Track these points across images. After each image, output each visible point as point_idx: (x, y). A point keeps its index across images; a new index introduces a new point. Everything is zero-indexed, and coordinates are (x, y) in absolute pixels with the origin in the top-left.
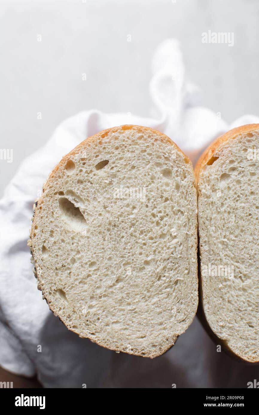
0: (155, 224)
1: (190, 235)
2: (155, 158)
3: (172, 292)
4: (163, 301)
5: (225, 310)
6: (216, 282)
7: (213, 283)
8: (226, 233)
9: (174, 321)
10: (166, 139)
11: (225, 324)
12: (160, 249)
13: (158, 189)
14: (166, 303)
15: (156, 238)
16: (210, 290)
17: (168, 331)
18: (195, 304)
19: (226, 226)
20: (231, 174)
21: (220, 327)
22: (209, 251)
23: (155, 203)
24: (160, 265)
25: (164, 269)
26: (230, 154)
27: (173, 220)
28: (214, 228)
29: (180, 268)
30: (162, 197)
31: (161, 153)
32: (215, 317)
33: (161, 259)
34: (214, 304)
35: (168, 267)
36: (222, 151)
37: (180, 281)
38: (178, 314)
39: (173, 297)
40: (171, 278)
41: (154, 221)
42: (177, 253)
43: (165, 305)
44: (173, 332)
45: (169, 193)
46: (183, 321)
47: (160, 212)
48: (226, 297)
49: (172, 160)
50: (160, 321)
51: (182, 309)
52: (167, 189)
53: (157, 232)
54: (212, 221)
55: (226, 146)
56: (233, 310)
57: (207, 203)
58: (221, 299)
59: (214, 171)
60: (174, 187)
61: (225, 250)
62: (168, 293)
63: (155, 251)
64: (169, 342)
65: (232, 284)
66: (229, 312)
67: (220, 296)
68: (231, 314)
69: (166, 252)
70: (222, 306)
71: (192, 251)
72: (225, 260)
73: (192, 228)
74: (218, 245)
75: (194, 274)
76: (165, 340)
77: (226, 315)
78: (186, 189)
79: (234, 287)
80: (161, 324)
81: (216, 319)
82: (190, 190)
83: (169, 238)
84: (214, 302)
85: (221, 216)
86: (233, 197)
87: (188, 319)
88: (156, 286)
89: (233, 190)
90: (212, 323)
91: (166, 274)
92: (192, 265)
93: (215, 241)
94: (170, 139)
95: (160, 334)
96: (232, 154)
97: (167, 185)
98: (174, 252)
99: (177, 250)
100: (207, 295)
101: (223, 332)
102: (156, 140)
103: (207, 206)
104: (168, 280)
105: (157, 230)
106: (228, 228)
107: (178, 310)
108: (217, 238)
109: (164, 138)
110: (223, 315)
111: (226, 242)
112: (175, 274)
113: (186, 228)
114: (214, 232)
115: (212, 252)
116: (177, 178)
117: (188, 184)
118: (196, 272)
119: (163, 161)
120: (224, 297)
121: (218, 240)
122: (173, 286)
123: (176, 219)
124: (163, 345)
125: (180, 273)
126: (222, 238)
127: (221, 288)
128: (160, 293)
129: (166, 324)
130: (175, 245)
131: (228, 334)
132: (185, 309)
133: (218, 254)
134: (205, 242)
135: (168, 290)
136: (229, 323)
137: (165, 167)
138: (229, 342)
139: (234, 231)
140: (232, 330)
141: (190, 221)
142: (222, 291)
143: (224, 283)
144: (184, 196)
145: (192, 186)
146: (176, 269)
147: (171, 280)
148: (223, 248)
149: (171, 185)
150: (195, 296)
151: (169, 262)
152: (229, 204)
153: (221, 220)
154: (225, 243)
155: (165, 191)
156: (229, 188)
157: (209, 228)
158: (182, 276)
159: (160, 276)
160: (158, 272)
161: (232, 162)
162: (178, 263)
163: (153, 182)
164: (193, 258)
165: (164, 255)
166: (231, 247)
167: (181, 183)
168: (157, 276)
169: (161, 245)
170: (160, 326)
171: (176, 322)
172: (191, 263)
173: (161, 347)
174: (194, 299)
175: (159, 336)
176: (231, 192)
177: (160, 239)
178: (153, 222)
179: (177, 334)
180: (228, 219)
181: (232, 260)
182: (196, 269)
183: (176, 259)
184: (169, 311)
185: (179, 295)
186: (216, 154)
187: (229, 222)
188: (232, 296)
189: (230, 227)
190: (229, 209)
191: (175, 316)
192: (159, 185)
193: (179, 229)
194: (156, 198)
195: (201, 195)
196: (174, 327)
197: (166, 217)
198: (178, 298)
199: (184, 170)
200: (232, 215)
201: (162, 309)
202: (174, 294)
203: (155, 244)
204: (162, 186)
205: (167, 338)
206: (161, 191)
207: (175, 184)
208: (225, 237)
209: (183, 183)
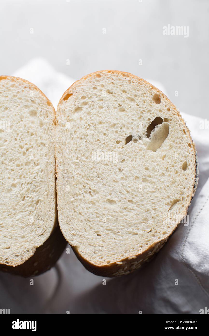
0: (22, 154)
1: (49, 163)
2: (24, 101)
3: (33, 211)
4: (26, 218)
5: (76, 220)
6: (69, 196)
7: (66, 197)
8: (78, 155)
9: (34, 235)
10: (33, 87)
11: (75, 233)
12: (25, 174)
13: (25, 126)
14: (28, 219)
15: (22, 165)
16: (64, 203)
17: (29, 243)
18: (52, 220)
19: (78, 149)
20: (83, 108)
21: (71, 235)
22: (63, 170)
23: (22, 137)
24: (25, 187)
25: (28, 191)
26: (82, 92)
27: (36, 151)
28: (67, 151)
29: (41, 190)
30: (28, 132)
31: (28, 97)
32: (68, 226)
33: (26, 182)
34: (67, 215)
35: (31, 189)
36: (76, 89)
37: (40, 201)
38: (39, 229)
39: (34, 215)
40: (33, 198)
41: (21, 151)
42: (39, 178)
43: (27, 221)
44: (33, 244)
45: (34, 129)
46: (42, 235)
47: (26, 144)
48: (77, 209)
49: (37, 103)
50: (23, 234)
51: (41, 225)
52: (33, 125)
53: (23, 160)
54: (66, 145)
55: (78, 85)
56: (84, 221)
57: (63, 131)
58: (73, 211)
59: (69, 105)
60: (38, 124)
61: (77, 170)
62: (30, 211)
63: (20, 176)
64: (29, 253)
65: (83, 198)
66: (79, 223)
67: (72, 208)
68: (82, 224)
69: (30, 176)
70: (73, 217)
71: (51, 176)
72: (77, 178)
73: (51, 157)
74: (71, 165)
75: (52, 195)
76: (26, 251)
77: (77, 225)
78: (47, 125)
79: (84, 201)
80: (23, 237)
81: (68, 228)
82: (50, 127)
83: (32, 166)
84: (67, 214)
85: (74, 141)
86: (84, 126)
87: (46, 233)
88: (21, 205)
89: (84, 120)
90: (65, 231)
91: (29, 195)
92: (51, 187)
93: (69, 161)
94: (36, 86)
95: (22, 245)
96: (83, 91)
97: (33, 122)
98: (36, 177)
99: (39, 175)
100: (61, 208)
101: (74, 239)
102: (25, 87)
103: (62, 133)
104: (30, 200)
105: (23, 159)
106: (79, 151)
107: (38, 225)
108: (71, 160)
109: (31, 85)
110: (75, 224)
111: (78, 162)
112: (36, 195)
113: (47, 158)
114: (68, 154)
115: (66, 171)
116: (41, 117)
117: (49, 121)
118: (53, 193)
119: (30, 104)
120: (76, 210)
121: (72, 161)
122: (34, 205)
123: (39, 150)
124: (25, 255)
125: (40, 194)
126: (74, 159)
127: (73, 201)
128: (23, 211)
129: (28, 237)
130: (37, 171)
131: (78, 241)
132: (44, 224)
133: (71, 173)
134: (60, 163)
135: (31, 208)
136: (80, 232)
137: (31, 108)
138: (79, 248)
139: (85, 154)
140: (82, 238)
141: (50, 151)
142: (74, 204)
143: (76, 198)
144: (46, 132)
145: (52, 123)
146: (38, 191)
147: (33, 200)
148: (75, 168)
149: (36, 123)
150: (53, 214)
151: (32, 185)
152: (81, 131)
153: (74, 145)
154: (77, 164)
155: (31, 127)
156: (81, 118)
157: (64, 151)
158: (42, 197)
159: (24, 197)
160: (22, 193)
161: (83, 97)
162: (39, 186)
163: (22, 120)
164: (51, 182)
165: (28, 179)
166: (82, 167)
167: (44, 121)
168: (22, 197)
169: (25, 171)
170: (23, 239)
171: (36, 236)
172: (50, 186)
173: (22, 257)
174: (51, 216)
175: (21, 247)
176: (82, 121)
177: (26, 166)
178: (20, 153)
179: (36, 246)
180: (80, 144)
181: (83, 178)
182: (54, 191)
183: (38, 182)
184: (31, 226)
185: (39, 213)
186: (71, 91)
187: (81, 146)
188: (83, 209)
189: (81, 150)
190: (80, 135)
191: (36, 231)
192: (26, 122)
193: (41, 158)
194: (23, 133)
195: (58, 124)
196: (34, 240)
197: (31, 148)
198: (38, 215)
199: (46, 111)
200: (83, 141)
201: (24, 225)
202: (35, 212)
203: (21, 170)
204: (28, 124)
205: (27, 249)
206: (28, 127)
207: (39, 122)
208: (77, 158)
209: (46, 121)
